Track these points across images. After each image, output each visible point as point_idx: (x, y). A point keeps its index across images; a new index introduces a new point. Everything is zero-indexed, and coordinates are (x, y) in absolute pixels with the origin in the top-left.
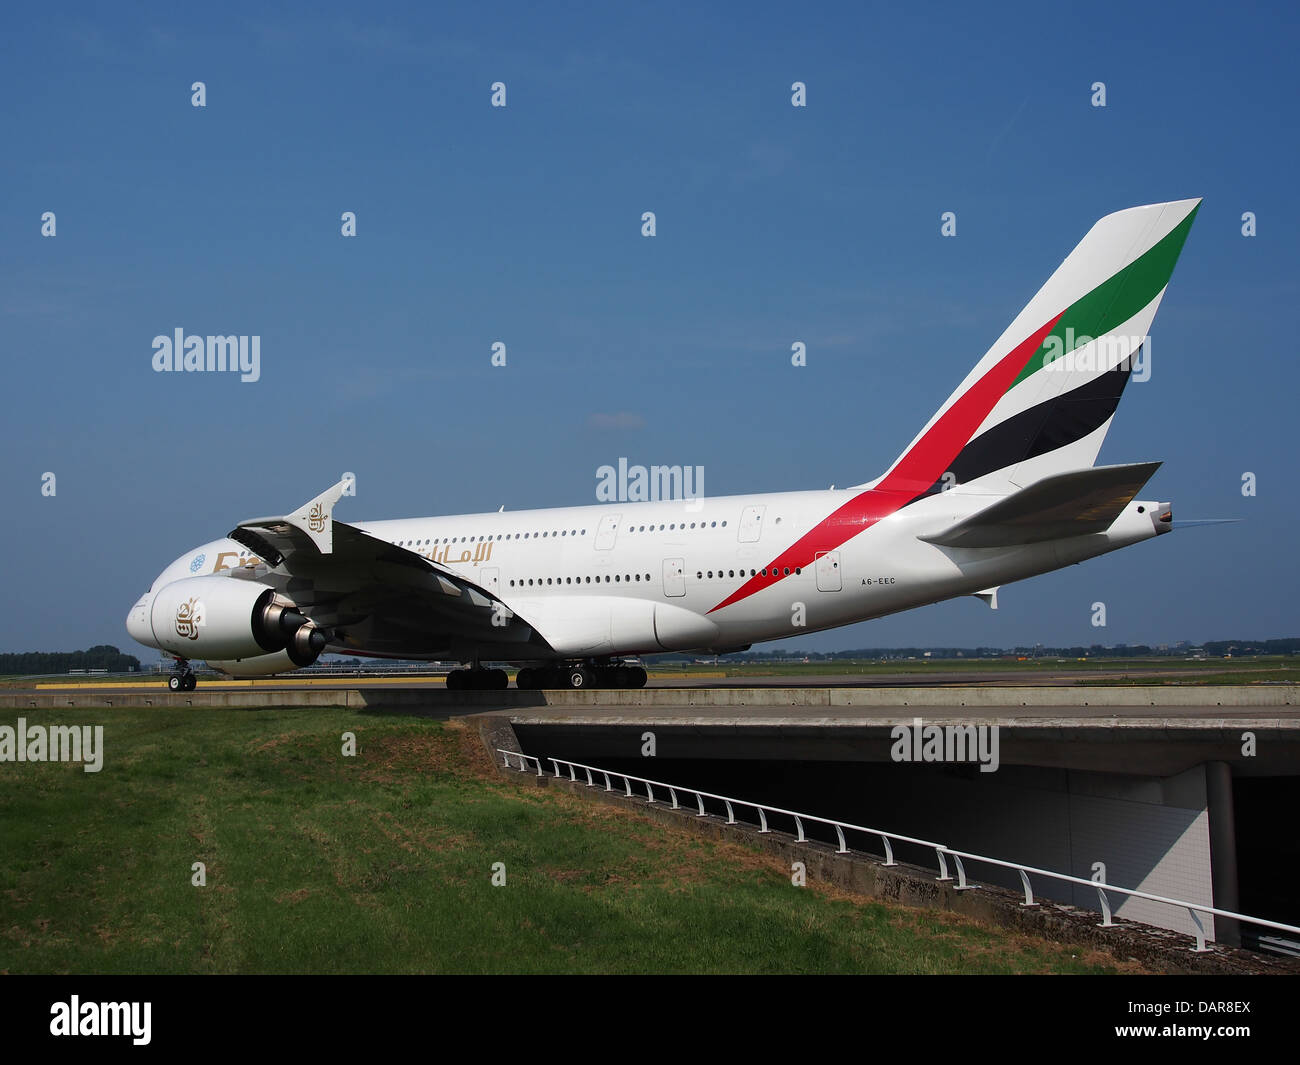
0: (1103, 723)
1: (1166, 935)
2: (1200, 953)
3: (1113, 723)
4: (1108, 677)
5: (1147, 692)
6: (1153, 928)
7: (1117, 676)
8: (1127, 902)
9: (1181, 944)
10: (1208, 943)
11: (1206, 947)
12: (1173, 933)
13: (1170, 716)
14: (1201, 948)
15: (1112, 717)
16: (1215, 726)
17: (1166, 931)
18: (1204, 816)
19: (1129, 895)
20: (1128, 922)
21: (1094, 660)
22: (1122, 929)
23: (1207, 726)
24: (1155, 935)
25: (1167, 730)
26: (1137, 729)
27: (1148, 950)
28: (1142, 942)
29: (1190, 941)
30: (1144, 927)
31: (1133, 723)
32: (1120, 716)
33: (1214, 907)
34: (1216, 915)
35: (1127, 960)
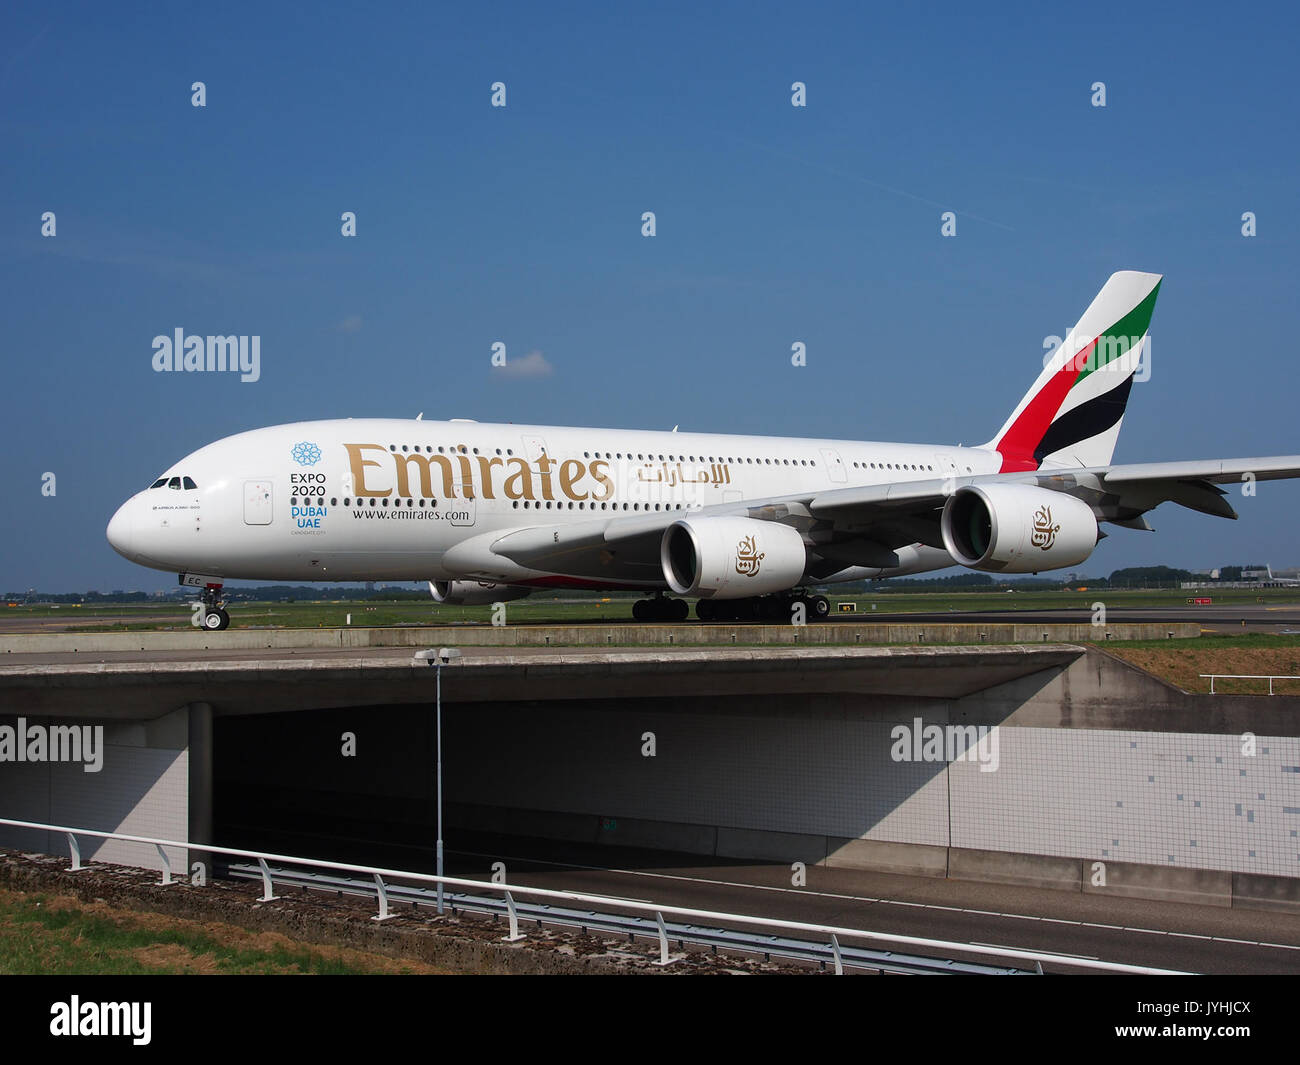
0: (89, 669)
1: (134, 873)
2: (165, 886)
3: (100, 668)
4: (101, 623)
5: (138, 637)
6: (122, 867)
7: (110, 622)
8: (104, 845)
9: (147, 879)
10: (173, 876)
11: (172, 880)
12: (141, 869)
13: (156, 661)
14: (167, 881)
15: (100, 662)
16: (200, 669)
17: (134, 869)
18: (185, 754)
19: (106, 838)
20: (98, 863)
21: (93, 605)
22: (91, 872)
23: (193, 669)
24: (124, 874)
25: (153, 674)
26: (124, 673)
27: (114, 890)
28: (109, 882)
29: (156, 876)
30: (113, 867)
31: (121, 668)
32: (106, 662)
33: (189, 842)
34: (190, 850)
35: (93, 902)
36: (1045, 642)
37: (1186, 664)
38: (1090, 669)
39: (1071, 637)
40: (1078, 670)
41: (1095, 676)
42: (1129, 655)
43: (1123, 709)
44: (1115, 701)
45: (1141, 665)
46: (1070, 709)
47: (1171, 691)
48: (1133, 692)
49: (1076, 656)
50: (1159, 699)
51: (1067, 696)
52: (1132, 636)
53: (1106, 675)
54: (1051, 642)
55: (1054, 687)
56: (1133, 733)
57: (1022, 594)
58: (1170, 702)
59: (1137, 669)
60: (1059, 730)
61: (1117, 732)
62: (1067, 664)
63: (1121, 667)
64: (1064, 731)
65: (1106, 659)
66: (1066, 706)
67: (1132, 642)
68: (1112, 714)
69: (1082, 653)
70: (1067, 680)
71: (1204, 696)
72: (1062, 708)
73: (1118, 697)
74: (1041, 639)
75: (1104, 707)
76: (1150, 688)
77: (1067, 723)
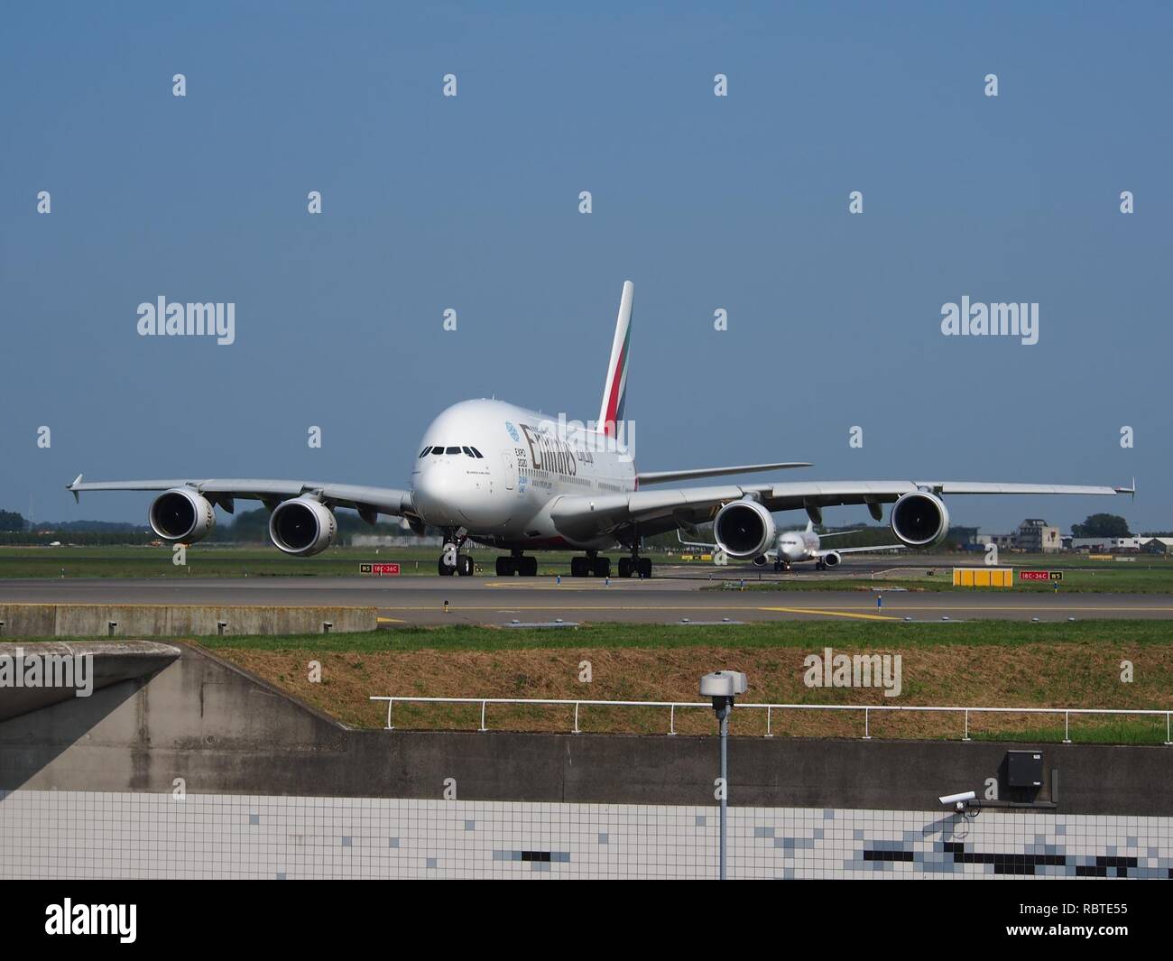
36: (111, 637)
37: (348, 677)
38: (186, 686)
39: (157, 630)
40: (166, 689)
41: (193, 698)
42: (254, 662)
43: (238, 759)
44: (226, 744)
45: (274, 680)
46: (147, 757)
47: (322, 726)
48: (258, 728)
49: (163, 662)
50: (301, 738)
51: (144, 735)
52: (263, 628)
53: (214, 697)
54: (122, 638)
55: (122, 719)
56: (254, 799)
57: (77, 549)
58: (318, 745)
59: (265, 687)
60: (127, 796)
61: (227, 798)
62: (147, 678)
63: (240, 682)
64: (135, 796)
65: (215, 668)
66: (142, 752)
67: (264, 639)
68: (221, 766)
69: (174, 658)
70: (145, 707)
71: (374, 733)
72: (133, 756)
73: (234, 735)
74: (105, 631)
75: (207, 753)
76: (289, 720)
77: (141, 783)
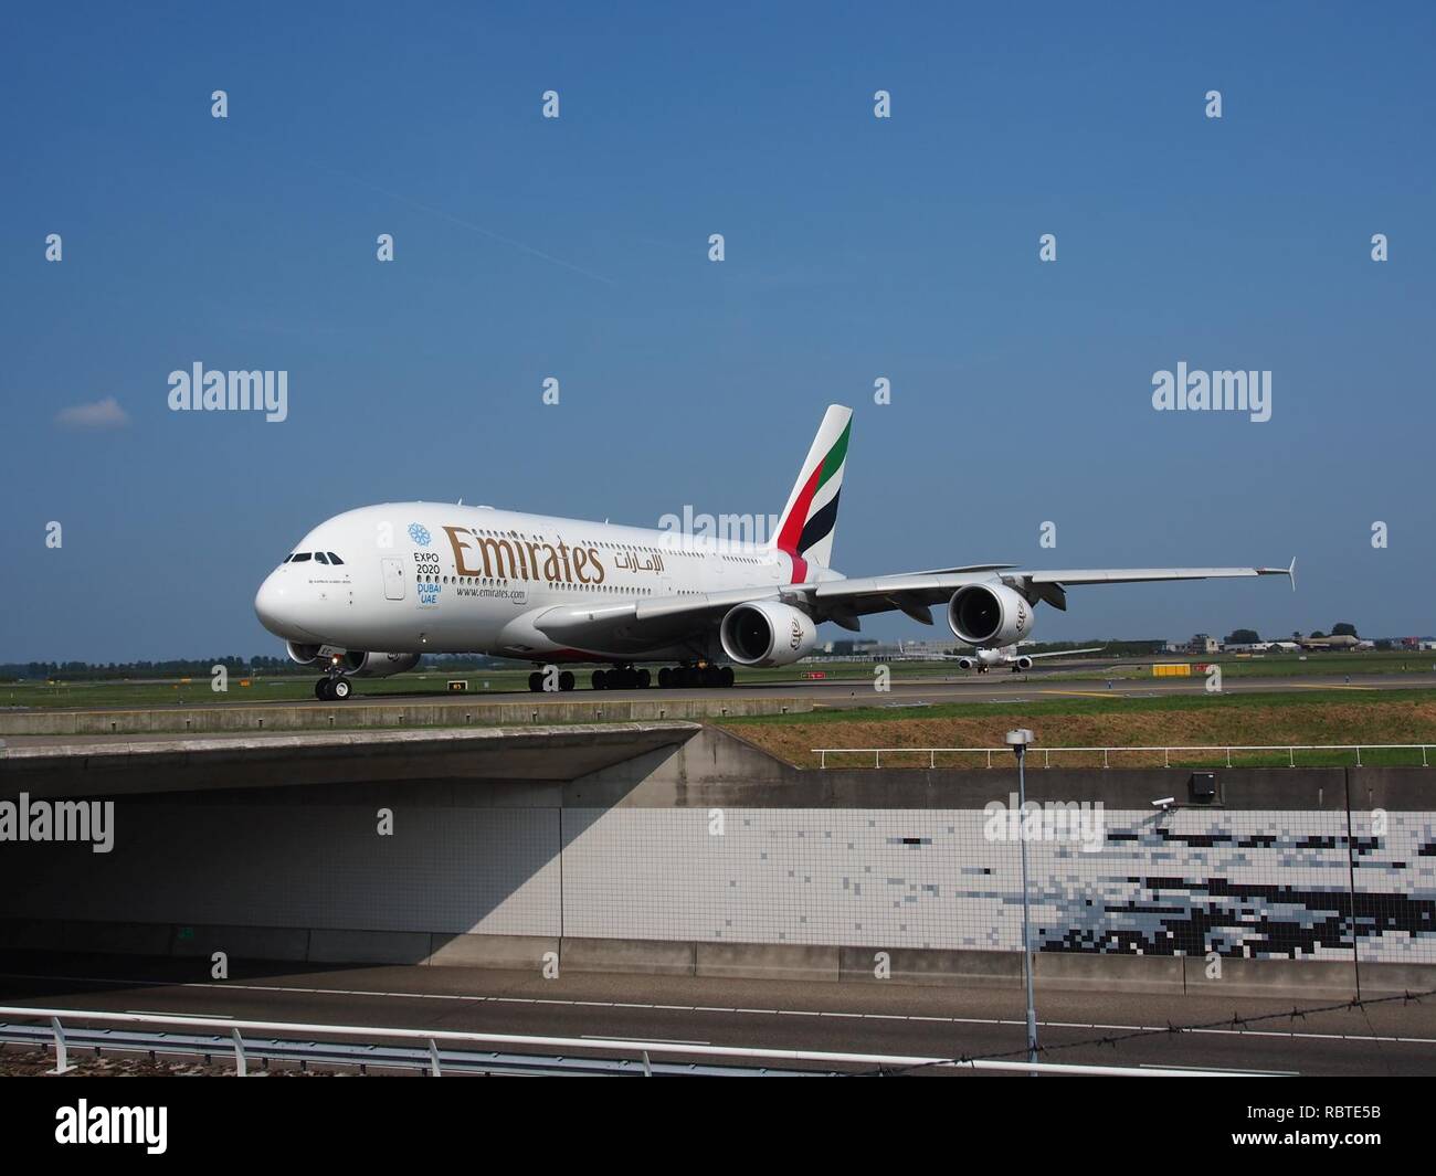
36: (661, 719)
37: (799, 739)
38: (706, 746)
39: (688, 714)
40: (694, 747)
41: (711, 753)
42: (744, 731)
43: (737, 787)
44: (729, 779)
45: (756, 740)
46: (685, 787)
47: (785, 768)
48: (748, 769)
49: (692, 733)
50: (772, 775)
51: (683, 775)
52: (747, 712)
53: (722, 752)
54: (667, 719)
55: (670, 766)
56: (747, 810)
58: (782, 779)
59: (750, 746)
60: (674, 810)
62: (684, 742)
63: (737, 743)
64: (679, 810)
65: (722, 735)
66: (682, 786)
67: (749, 718)
68: (727, 791)
69: (698, 730)
70: (683, 758)
71: (814, 771)
72: (678, 787)
73: (734, 774)
74: (658, 716)
75: (720, 784)
76: (765, 764)
77: (682, 802)
